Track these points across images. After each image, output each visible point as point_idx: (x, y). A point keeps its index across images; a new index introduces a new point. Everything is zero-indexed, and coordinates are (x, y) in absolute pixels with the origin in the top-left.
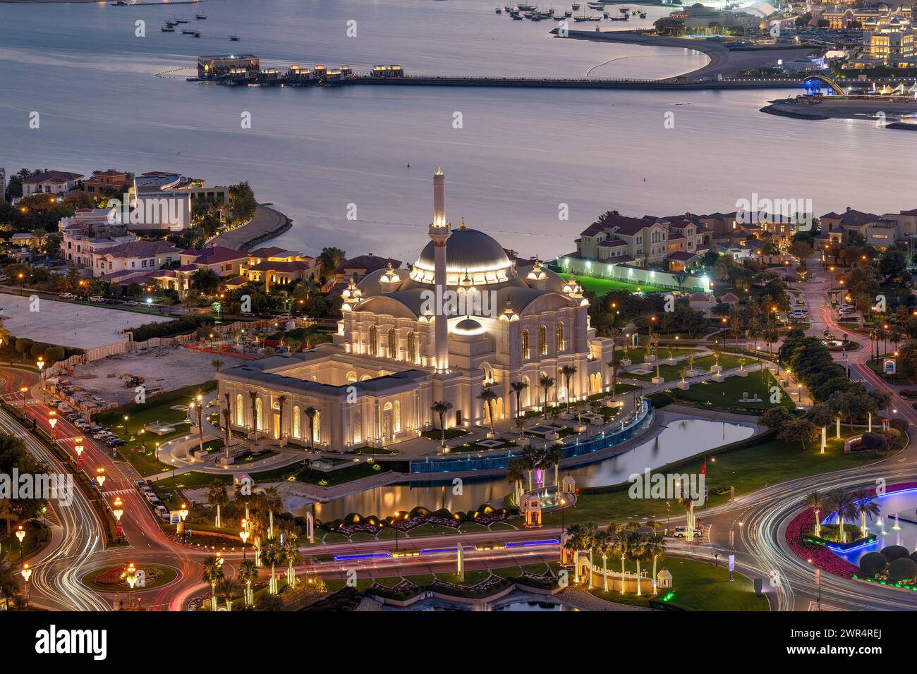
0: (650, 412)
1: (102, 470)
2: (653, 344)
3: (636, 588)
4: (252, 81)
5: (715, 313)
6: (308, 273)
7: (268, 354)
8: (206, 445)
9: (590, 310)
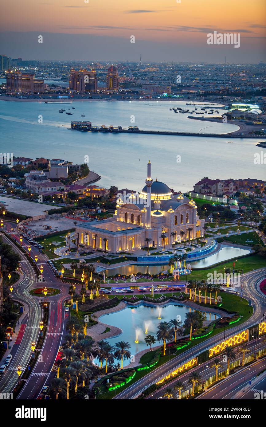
0: (216, 244)
1: (37, 256)
2: (218, 222)
3: (210, 302)
4: (89, 130)
5: (239, 212)
6: (106, 194)
7: (92, 220)
8: (71, 250)
9: (197, 210)
